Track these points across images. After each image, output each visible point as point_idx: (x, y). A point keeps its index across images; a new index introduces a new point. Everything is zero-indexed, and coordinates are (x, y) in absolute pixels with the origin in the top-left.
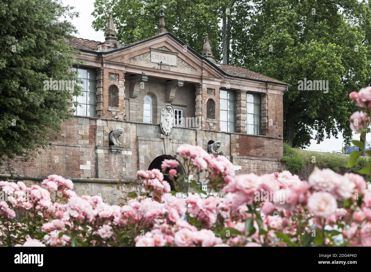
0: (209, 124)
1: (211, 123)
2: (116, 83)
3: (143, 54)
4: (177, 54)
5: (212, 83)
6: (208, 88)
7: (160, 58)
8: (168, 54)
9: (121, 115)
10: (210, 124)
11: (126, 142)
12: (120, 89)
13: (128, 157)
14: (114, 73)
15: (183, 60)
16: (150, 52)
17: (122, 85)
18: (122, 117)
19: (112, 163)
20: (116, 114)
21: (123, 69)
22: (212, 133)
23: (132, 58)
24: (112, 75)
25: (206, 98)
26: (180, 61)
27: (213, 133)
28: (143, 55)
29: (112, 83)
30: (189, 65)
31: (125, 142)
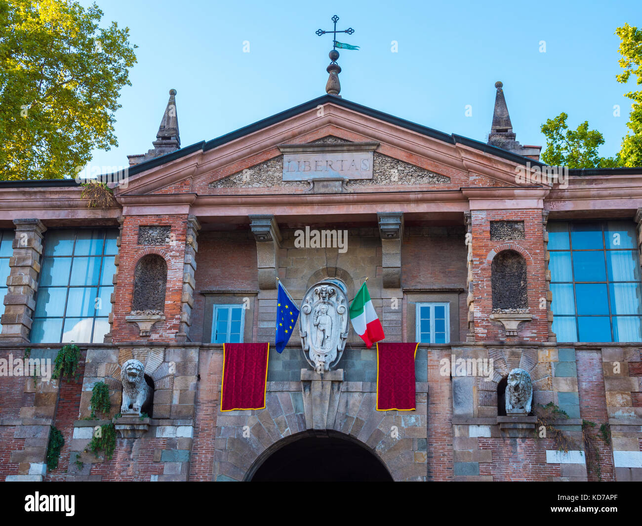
0: (503, 326)
1: (509, 319)
2: (158, 249)
3: (259, 165)
4: (374, 147)
5: (509, 204)
6: (491, 222)
7: (313, 167)
8: (342, 151)
9: (170, 329)
10: (504, 323)
11: (181, 400)
12: (173, 261)
13: (174, 446)
14: (156, 224)
15: (398, 161)
16: (280, 158)
17: (177, 251)
18: (173, 336)
19: (117, 466)
20: (154, 329)
21: (185, 210)
22: (514, 349)
23: (219, 181)
24: (150, 232)
25: (488, 251)
26: (388, 165)
27: (520, 350)
28: (257, 168)
29: (146, 249)
30: (422, 169)
31: (176, 401)
